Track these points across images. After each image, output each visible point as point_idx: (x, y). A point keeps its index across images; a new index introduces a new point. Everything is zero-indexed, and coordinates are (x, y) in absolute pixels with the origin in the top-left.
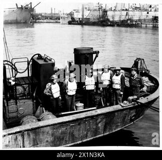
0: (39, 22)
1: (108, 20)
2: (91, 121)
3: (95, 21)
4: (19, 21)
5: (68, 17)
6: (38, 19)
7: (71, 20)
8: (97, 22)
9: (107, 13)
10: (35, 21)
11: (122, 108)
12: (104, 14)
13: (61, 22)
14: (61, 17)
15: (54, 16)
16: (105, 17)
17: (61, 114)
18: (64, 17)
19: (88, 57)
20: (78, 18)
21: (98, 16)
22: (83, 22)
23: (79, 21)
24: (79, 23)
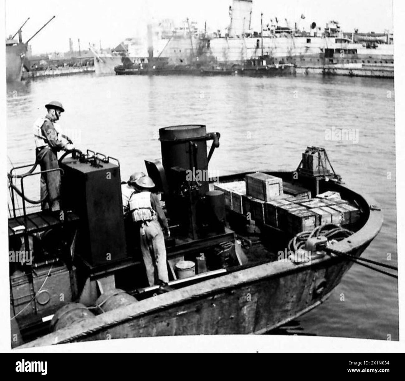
0: (42, 77)
1: (213, 60)
2: (224, 301)
5: (115, 56)
6: (39, 69)
7: (122, 64)
8: (186, 66)
9: (209, 44)
10: (33, 75)
11: (295, 266)
12: (203, 47)
13: (96, 72)
14: (97, 58)
15: (78, 59)
16: (206, 53)
17: (143, 291)
18: (105, 59)
19: (196, 147)
20: (140, 59)
21: (189, 51)
22: (152, 67)
23: (141, 65)
24: (141, 69)
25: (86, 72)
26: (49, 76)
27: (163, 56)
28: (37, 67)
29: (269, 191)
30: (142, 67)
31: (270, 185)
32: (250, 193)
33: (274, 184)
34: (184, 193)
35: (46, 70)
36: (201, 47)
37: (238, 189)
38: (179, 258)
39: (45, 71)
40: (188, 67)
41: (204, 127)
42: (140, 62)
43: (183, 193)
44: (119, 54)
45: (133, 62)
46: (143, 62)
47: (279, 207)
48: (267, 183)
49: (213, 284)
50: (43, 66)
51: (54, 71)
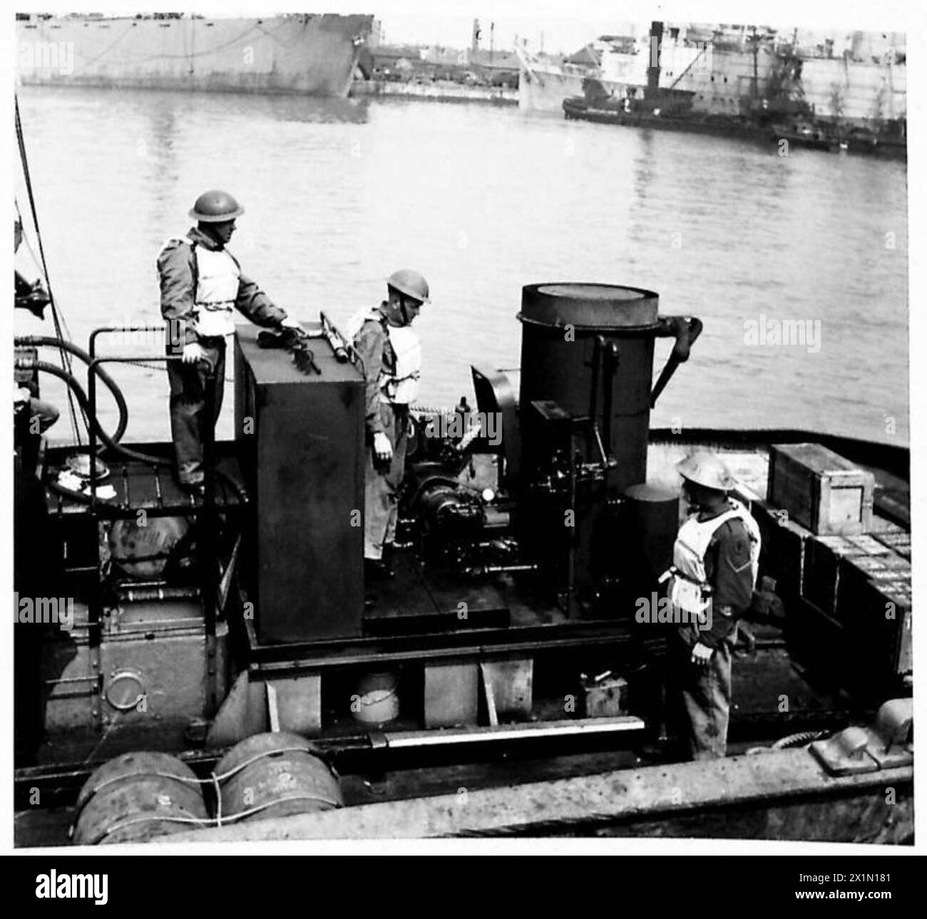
0: (394, 96)
1: (804, 111)
3: (727, 110)
4: (285, 82)
5: (568, 74)
6: (393, 78)
7: (582, 95)
8: (736, 117)
9: (799, 72)
10: (378, 88)
11: (826, 780)
12: (785, 75)
13: (521, 104)
14: (527, 74)
15: (485, 67)
16: (789, 91)
17: (384, 745)
18: (543, 77)
19: (616, 355)
20: (626, 87)
21: (746, 83)
22: (653, 110)
23: (627, 103)
24: (627, 113)
25: (499, 103)
26: (412, 97)
27: (682, 86)
28: (387, 72)
29: (828, 506)
30: (629, 107)
31: (833, 488)
32: (776, 498)
33: (847, 487)
34: (555, 481)
35: (407, 82)
36: (779, 76)
37: (749, 477)
38: (517, 662)
39: (404, 84)
40: (739, 121)
41: (653, 301)
42: (625, 95)
43: (552, 481)
44: (579, 70)
45: (610, 93)
46: (631, 96)
47: (848, 558)
48: (824, 481)
49: (540, 801)
50: (402, 74)
51: (427, 87)
